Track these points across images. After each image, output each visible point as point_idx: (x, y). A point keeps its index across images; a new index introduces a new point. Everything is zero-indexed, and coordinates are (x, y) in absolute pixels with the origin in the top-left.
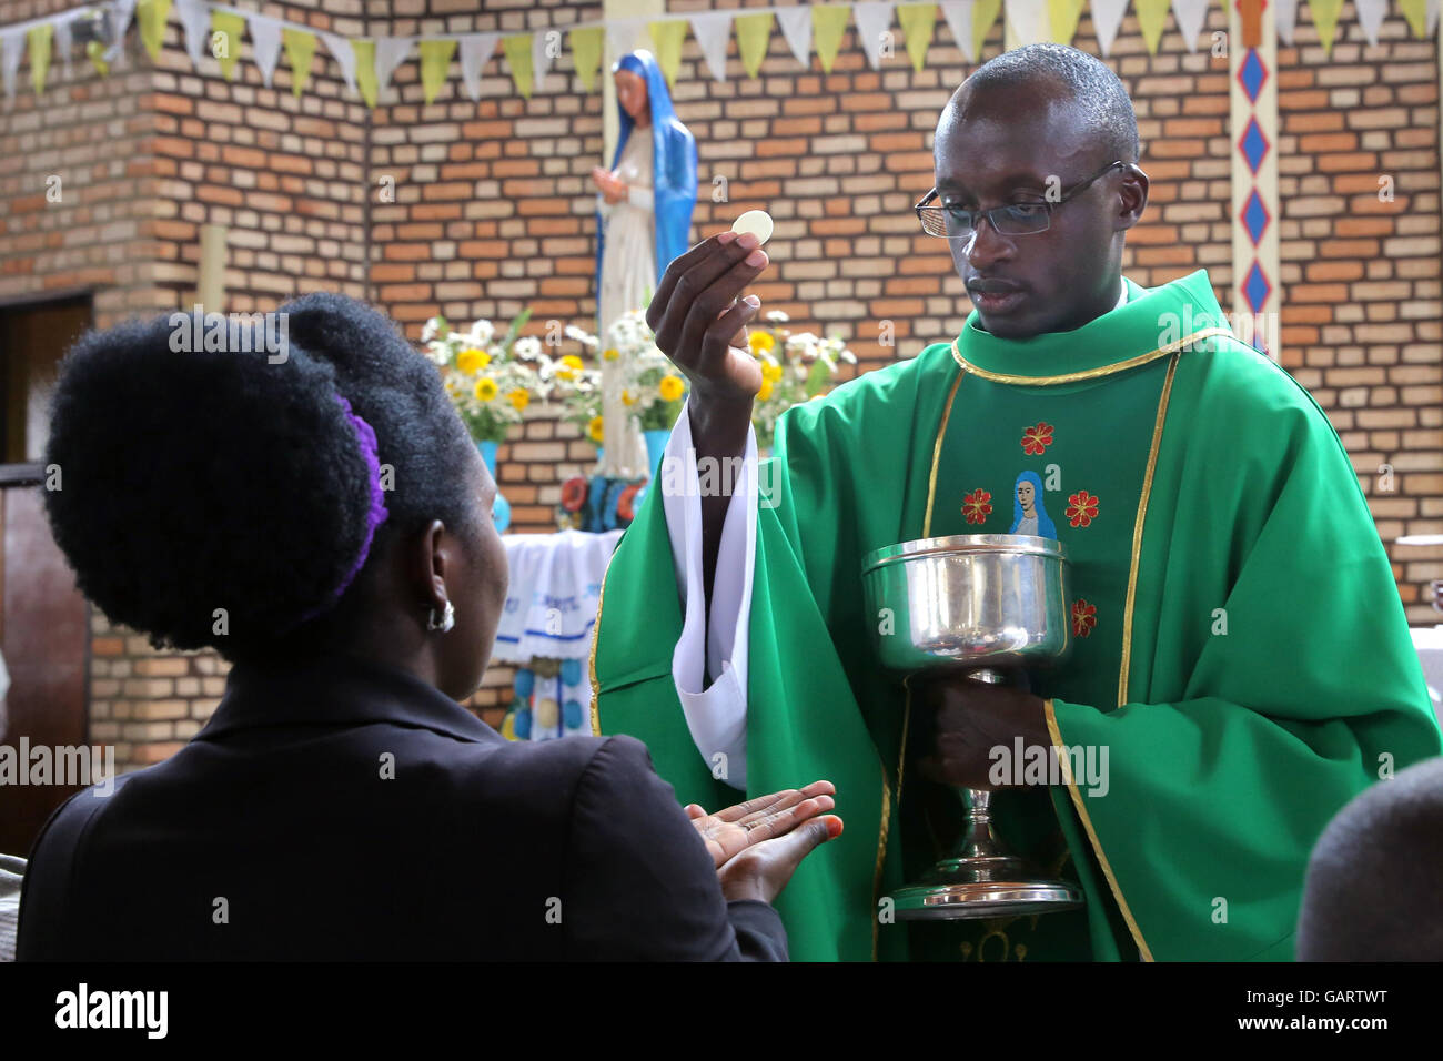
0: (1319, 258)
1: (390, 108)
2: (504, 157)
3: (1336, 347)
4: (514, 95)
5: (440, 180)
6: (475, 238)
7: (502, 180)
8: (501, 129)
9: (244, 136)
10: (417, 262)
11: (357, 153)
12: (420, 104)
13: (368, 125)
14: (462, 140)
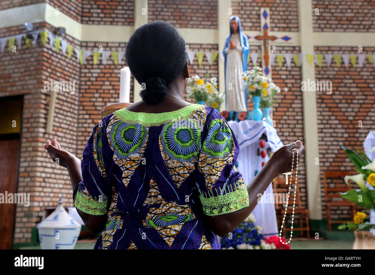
0: (279, 107)
1: (85, 65)
2: (111, 77)
3: (283, 124)
4: (114, 64)
5: (96, 81)
6: (104, 93)
7: (110, 82)
8: (111, 71)
9: (59, 65)
10: (90, 97)
11: (78, 74)
12: (92, 65)
13: (80, 68)
14: (102, 73)
